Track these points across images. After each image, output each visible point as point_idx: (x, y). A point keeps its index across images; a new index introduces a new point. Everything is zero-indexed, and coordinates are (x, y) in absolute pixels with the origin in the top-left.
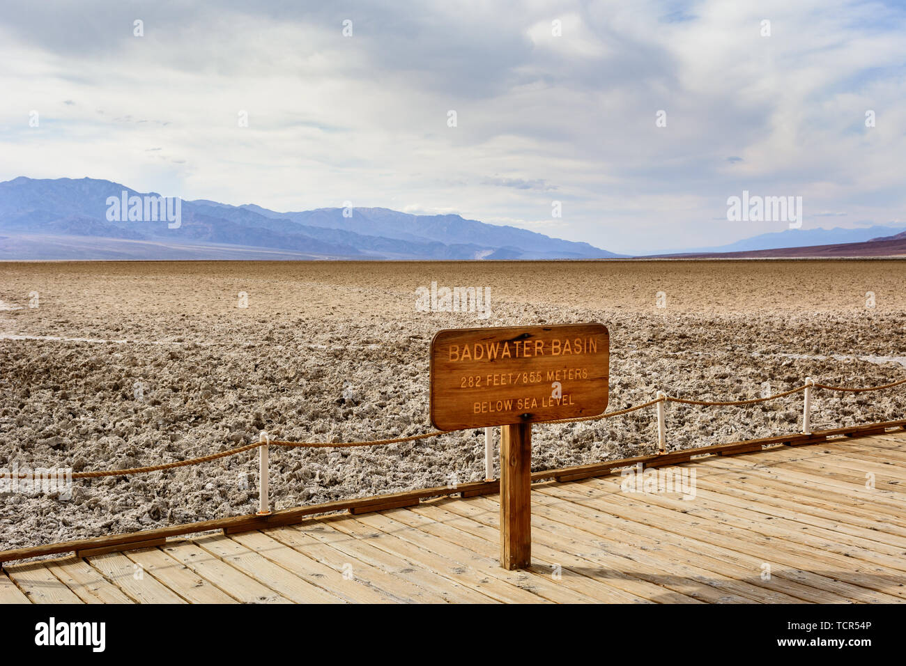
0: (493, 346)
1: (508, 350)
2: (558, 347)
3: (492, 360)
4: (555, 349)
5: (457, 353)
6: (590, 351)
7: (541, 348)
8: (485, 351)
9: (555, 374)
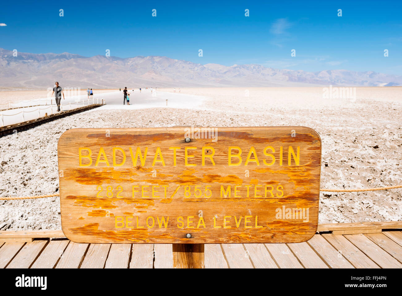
1: (161, 157)
2: (238, 156)
3: (138, 168)
4: (232, 158)
5: (88, 157)
6: (289, 163)
7: (211, 156)
8: (129, 157)
9: (232, 189)
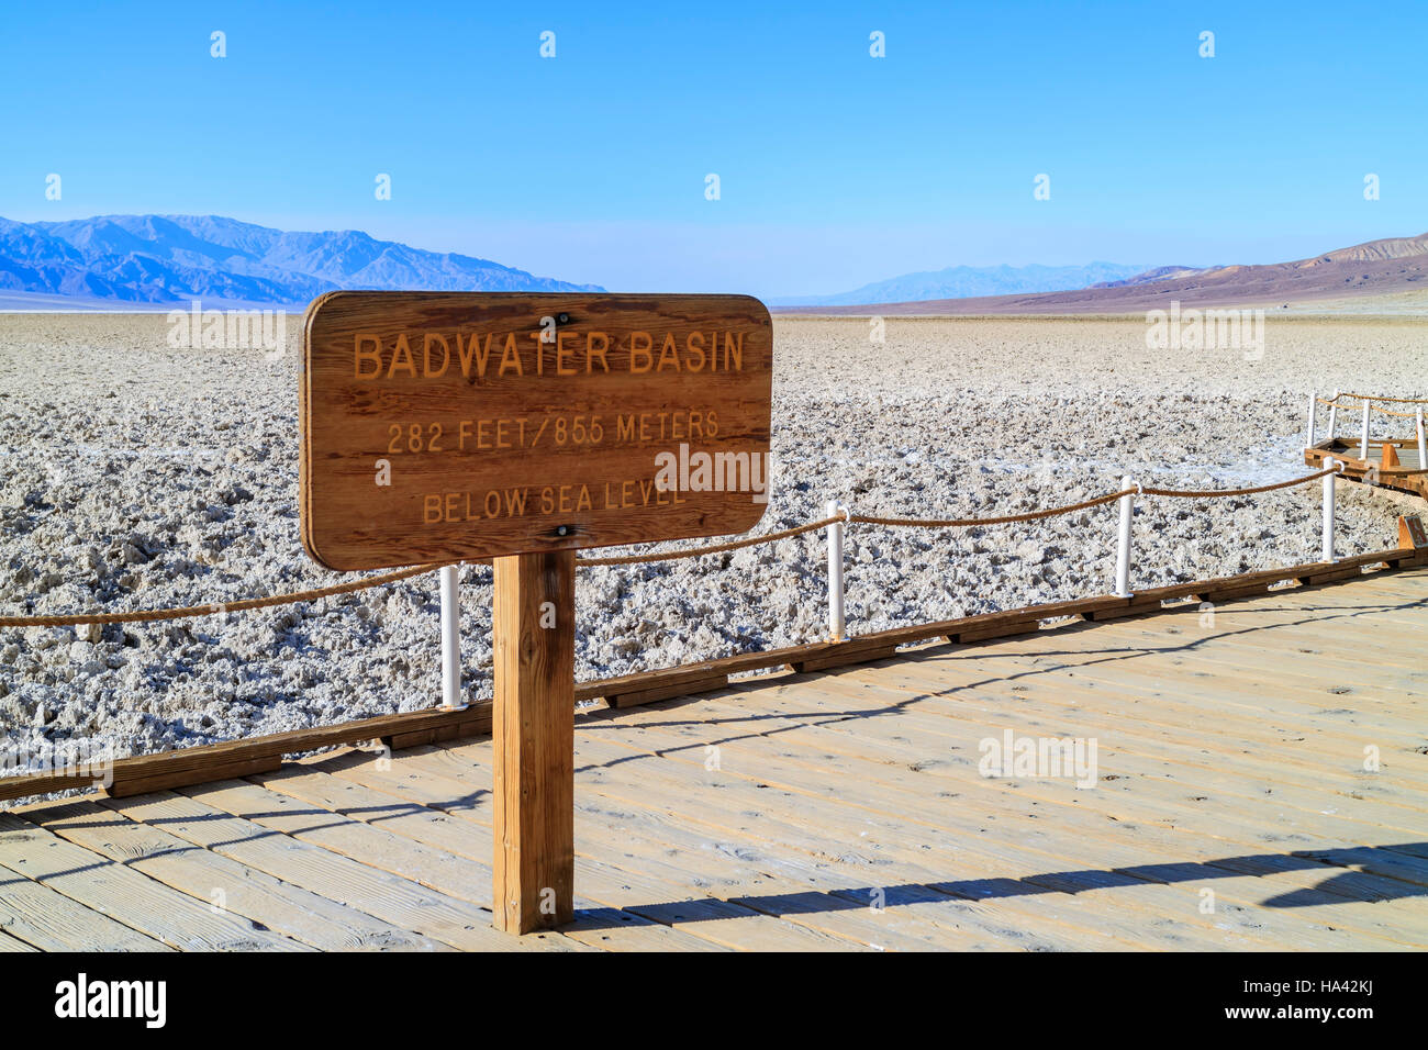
0: (474, 344)
1: (516, 354)
2: (646, 352)
3: (473, 379)
4: (637, 357)
5: (375, 356)
6: (727, 367)
7: (601, 353)
8: (454, 356)
9: (637, 424)
